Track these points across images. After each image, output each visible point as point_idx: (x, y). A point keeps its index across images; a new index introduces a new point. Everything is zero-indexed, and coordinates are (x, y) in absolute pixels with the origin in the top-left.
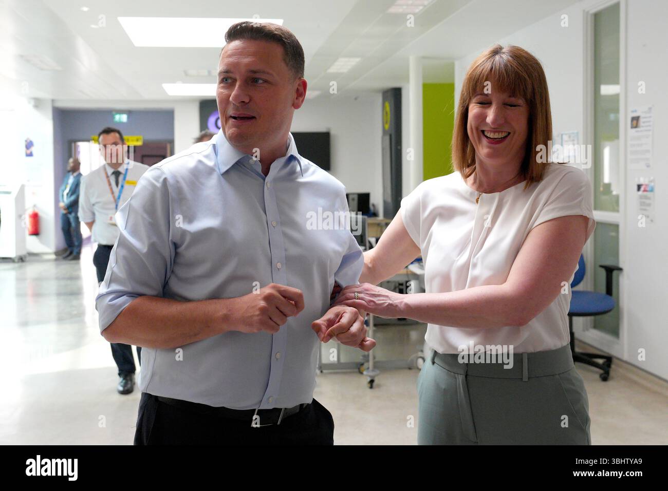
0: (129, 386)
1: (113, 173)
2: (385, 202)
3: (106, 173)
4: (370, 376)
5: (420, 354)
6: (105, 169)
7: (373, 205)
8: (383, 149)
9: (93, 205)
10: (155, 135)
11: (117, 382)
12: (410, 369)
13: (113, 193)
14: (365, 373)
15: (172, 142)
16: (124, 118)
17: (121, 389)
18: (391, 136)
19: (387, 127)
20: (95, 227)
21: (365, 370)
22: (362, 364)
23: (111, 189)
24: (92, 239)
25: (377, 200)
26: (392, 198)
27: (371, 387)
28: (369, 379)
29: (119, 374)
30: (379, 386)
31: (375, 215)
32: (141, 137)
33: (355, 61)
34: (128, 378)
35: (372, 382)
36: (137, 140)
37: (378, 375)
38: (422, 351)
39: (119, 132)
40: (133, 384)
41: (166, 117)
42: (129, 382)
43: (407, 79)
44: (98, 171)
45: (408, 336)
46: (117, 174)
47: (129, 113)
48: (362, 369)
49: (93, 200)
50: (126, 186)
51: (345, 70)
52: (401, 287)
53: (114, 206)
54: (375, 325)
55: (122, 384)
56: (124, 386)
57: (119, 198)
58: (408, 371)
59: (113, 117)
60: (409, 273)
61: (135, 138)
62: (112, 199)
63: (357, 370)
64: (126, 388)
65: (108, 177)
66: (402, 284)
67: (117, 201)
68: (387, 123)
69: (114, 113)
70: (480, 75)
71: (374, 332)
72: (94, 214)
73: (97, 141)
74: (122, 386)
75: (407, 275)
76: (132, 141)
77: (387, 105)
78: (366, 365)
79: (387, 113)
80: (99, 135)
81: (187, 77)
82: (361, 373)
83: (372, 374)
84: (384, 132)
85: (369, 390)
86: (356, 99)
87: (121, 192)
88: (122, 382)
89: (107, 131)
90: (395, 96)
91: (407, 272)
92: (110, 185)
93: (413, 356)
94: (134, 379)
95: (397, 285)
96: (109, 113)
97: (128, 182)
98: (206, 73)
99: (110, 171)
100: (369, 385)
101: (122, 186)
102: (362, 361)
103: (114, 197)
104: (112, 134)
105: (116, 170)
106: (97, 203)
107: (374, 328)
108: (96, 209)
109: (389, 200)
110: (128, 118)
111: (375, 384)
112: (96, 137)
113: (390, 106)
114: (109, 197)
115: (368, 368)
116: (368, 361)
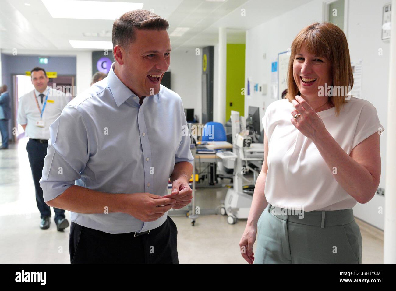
0: (47, 224)
1: (40, 95)
2: (203, 115)
3: (35, 95)
4: (193, 219)
5: (223, 206)
6: (34, 93)
7: (196, 116)
8: (202, 83)
9: (27, 114)
10: (65, 72)
11: (39, 222)
12: (216, 214)
13: (39, 107)
14: (190, 217)
15: (75, 76)
16: (45, 61)
17: (42, 226)
18: (207, 75)
19: (205, 69)
20: (27, 127)
21: (189, 215)
22: (188, 212)
23: (38, 105)
24: (26, 135)
25: (199, 113)
26: (207, 112)
27: (193, 225)
28: (192, 221)
29: (41, 217)
30: (198, 225)
31: (197, 122)
32: (56, 73)
33: (186, 29)
34: (47, 219)
35: (193, 222)
36: (54, 75)
37: (197, 218)
38: (224, 204)
39: (44, 70)
40: (49, 223)
41: (71, 61)
42: (47, 222)
43: (217, 41)
44: (30, 94)
45: (215, 195)
46: (42, 96)
47: (49, 58)
48: (188, 214)
49: (27, 111)
50: (48, 103)
51: (180, 35)
52: (212, 165)
53: (40, 115)
54: (196, 188)
55: (43, 223)
56: (44, 224)
57: (43, 110)
58: (215, 216)
59: (39, 61)
60: (217, 157)
61: (52, 73)
62: (38, 111)
63: (185, 215)
64: (45, 226)
65: (36, 97)
66: (212, 164)
67: (41, 112)
68: (205, 67)
69: (39, 58)
70: (298, 43)
71: (196, 192)
72: (27, 120)
73: (30, 75)
74: (42, 224)
75: (216, 158)
76: (51, 75)
77: (205, 56)
78: (190, 212)
79: (205, 61)
80: (32, 72)
81: (84, 37)
82: (187, 217)
83: (194, 217)
84: (203, 73)
85: (192, 227)
86: (187, 52)
87: (44, 107)
88: (42, 222)
89: (37, 69)
90: (210, 51)
91: (216, 157)
92: (37, 102)
93: (218, 207)
94: (50, 220)
95: (210, 164)
96: (36, 58)
97: (49, 101)
98: (96, 35)
99: (38, 94)
100: (192, 224)
101: (45, 104)
102: (188, 210)
103: (40, 110)
104: (40, 71)
105: (42, 93)
106: (29, 113)
107: (196, 190)
108: (29, 117)
109: (206, 113)
110: (48, 61)
111: (195, 223)
112: (29, 72)
113: (207, 57)
114: (37, 110)
115: (192, 214)
116: (191, 210)
